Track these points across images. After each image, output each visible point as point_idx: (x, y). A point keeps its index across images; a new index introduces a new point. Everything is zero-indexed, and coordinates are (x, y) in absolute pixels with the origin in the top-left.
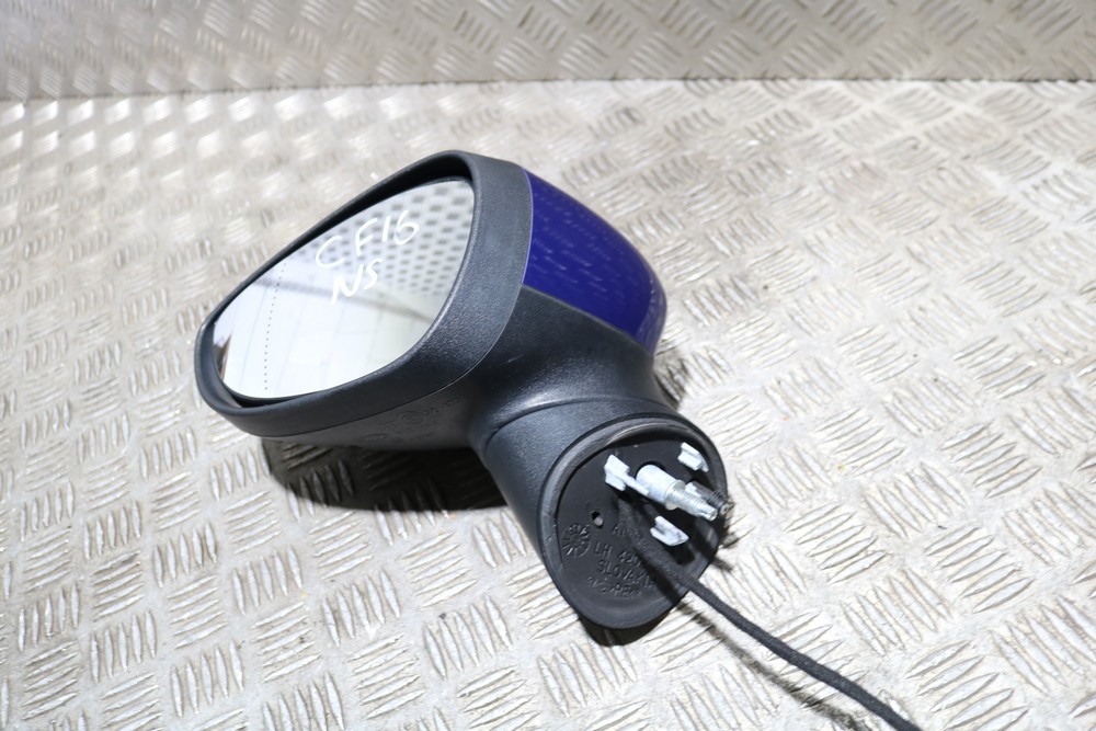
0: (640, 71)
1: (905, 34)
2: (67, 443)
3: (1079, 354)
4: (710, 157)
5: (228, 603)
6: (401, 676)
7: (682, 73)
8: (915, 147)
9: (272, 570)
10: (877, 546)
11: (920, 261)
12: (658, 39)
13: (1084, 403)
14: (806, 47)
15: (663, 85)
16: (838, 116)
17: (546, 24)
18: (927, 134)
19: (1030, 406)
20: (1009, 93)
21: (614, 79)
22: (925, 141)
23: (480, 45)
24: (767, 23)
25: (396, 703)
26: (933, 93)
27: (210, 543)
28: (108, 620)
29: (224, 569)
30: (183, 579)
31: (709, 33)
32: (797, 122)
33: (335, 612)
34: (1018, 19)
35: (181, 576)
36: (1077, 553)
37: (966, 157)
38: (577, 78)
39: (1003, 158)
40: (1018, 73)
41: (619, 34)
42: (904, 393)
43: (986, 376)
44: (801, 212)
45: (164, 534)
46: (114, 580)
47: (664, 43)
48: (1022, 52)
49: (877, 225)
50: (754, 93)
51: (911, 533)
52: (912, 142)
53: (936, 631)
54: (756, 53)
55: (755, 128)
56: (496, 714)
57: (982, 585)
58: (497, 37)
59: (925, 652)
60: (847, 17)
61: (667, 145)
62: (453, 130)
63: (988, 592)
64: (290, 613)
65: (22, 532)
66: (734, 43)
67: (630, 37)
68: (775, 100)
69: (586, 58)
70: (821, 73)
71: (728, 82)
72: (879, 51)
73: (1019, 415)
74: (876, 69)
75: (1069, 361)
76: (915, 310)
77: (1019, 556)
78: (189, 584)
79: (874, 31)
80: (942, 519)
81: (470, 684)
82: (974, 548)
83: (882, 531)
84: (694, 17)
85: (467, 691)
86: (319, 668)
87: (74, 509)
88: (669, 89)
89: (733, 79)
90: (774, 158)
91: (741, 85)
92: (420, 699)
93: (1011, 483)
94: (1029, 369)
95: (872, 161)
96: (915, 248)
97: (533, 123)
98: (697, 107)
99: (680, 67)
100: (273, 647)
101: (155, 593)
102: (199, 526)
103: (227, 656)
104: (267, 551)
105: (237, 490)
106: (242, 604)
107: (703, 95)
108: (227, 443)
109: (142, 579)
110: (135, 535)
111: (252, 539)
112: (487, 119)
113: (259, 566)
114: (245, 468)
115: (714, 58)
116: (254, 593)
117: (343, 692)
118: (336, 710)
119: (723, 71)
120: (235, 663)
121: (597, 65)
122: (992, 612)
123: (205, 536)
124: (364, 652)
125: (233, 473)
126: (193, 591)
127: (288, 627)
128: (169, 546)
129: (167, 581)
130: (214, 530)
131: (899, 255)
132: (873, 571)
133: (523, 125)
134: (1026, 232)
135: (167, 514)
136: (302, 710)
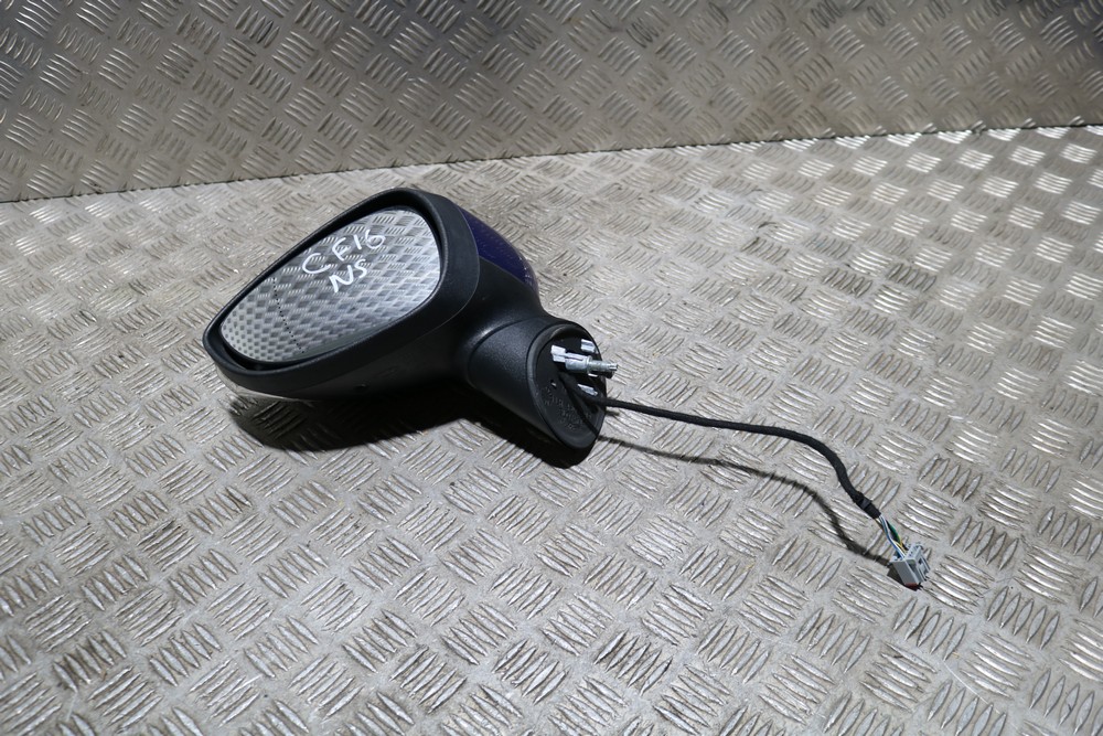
0: (414, 159)
1: (595, 122)
2: (38, 473)
3: (753, 280)
5: (280, 525)
6: (443, 522)
7: (446, 159)
8: (620, 189)
9: (304, 496)
10: (692, 384)
11: (649, 248)
12: (428, 135)
13: (764, 300)
14: (533, 134)
15: (432, 168)
16: (564, 176)
17: (342, 128)
18: (624, 181)
19: (738, 307)
20: (662, 154)
21: (393, 167)
22: (624, 186)
23: (284, 148)
24: (506, 120)
25: (449, 535)
26: (617, 158)
27: (238, 496)
28: (176, 566)
29: (263, 509)
30: (230, 524)
31: (466, 128)
32: (539, 182)
33: (373, 504)
34: (660, 110)
35: (226, 522)
36: (788, 365)
37: (652, 191)
38: (365, 167)
39: (672, 189)
40: (664, 144)
41: (399, 133)
42: (670, 313)
43: (710, 297)
44: (566, 232)
45: (190, 503)
46: (162, 543)
47: (433, 138)
48: (665, 130)
49: (616, 233)
50: (500, 167)
51: (706, 375)
52: (616, 187)
54: (499, 141)
55: (512, 188)
56: (519, 519)
57: (751, 388)
58: (301, 139)
60: (558, 113)
62: (276, 209)
63: (755, 391)
64: (336, 515)
65: (39, 540)
66: (484, 134)
67: (407, 135)
68: (518, 171)
69: (372, 151)
70: (543, 151)
71: (479, 162)
72: (579, 134)
73: (735, 312)
74: (578, 145)
75: (748, 283)
76: (658, 273)
77: (763, 373)
78: (238, 525)
79: (577, 121)
80: (718, 366)
81: (493, 511)
82: (740, 374)
83: (690, 378)
84: (456, 117)
85: (493, 514)
86: (381, 536)
87: (83, 512)
88: (438, 170)
89: (483, 160)
90: (534, 204)
91: (488, 163)
92: (464, 529)
93: (745, 342)
94: (731, 290)
95: (597, 199)
96: (644, 241)
97: (344, 200)
98: (465, 179)
99: (444, 155)
100: (337, 536)
101: (210, 538)
102: (220, 490)
103: (301, 553)
104: (292, 488)
105: (240, 461)
106: (292, 522)
107: (465, 172)
108: (210, 436)
109: (189, 534)
110: (163, 511)
111: (275, 484)
112: (303, 201)
113: (292, 498)
114: (238, 447)
115: (469, 145)
116: (299, 513)
117: (407, 543)
118: (408, 553)
119: (476, 155)
120: (312, 554)
121: (381, 157)
122: (762, 398)
123: (231, 494)
124: (408, 518)
125: (229, 452)
126: (244, 527)
127: (340, 522)
128: (202, 509)
129: (215, 528)
130: (236, 489)
131: (636, 246)
132: (695, 396)
133: (336, 202)
134: (701, 226)
135: (185, 491)
136: (382, 562)
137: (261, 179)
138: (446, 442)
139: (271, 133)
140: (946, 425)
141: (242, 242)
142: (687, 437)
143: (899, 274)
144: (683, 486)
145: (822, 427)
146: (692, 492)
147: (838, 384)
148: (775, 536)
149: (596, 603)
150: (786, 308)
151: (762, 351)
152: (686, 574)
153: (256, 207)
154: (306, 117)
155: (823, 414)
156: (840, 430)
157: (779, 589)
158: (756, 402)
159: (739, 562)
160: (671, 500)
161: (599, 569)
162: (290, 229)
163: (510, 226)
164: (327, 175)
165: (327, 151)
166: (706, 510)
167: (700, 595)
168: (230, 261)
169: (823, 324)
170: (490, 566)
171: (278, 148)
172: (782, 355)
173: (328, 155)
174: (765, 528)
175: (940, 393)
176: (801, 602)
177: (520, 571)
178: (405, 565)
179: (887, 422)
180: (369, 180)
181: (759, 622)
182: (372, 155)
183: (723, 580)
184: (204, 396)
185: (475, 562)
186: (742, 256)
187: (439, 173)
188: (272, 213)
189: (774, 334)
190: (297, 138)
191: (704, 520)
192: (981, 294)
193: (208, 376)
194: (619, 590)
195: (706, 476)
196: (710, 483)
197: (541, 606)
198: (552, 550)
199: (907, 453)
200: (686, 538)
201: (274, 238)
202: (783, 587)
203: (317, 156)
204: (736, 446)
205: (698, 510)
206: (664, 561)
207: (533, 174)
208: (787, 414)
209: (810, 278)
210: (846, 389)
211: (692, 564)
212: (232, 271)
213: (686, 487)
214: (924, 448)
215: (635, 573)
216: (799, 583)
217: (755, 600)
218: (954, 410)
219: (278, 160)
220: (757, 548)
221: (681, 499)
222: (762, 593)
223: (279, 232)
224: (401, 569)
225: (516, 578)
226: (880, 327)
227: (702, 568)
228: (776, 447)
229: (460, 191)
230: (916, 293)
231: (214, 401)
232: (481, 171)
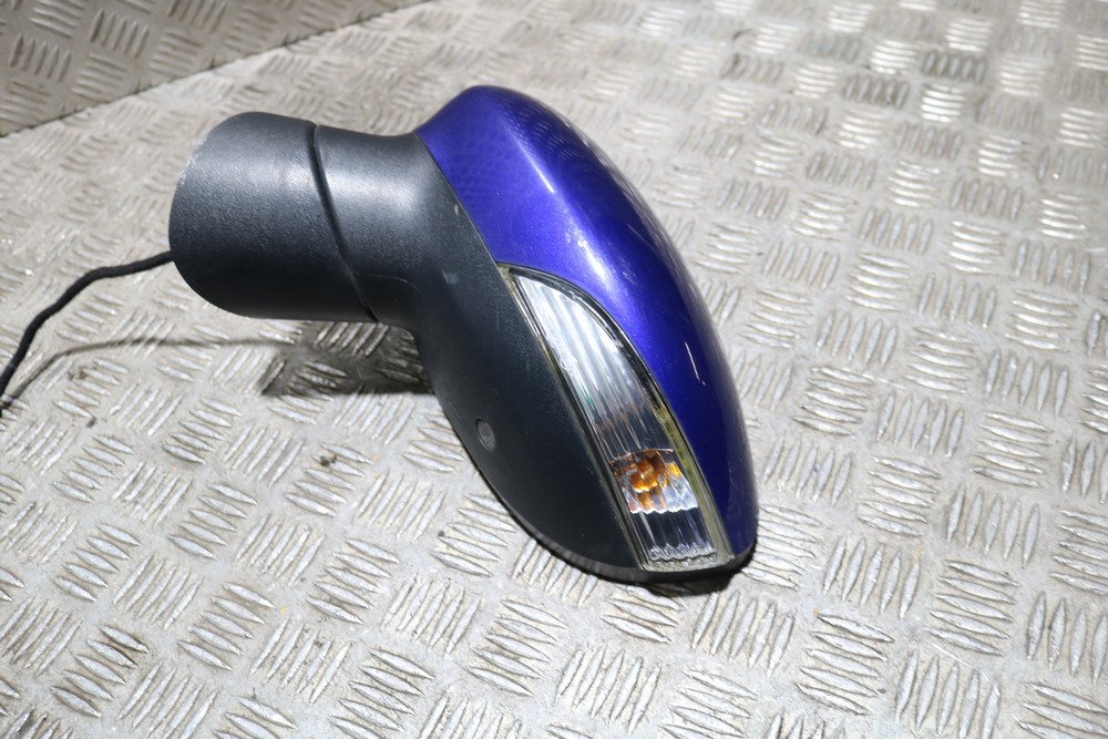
0: (239, 50)
3: (753, 114)
4: (362, 95)
5: (201, 672)
6: (446, 602)
7: (281, 39)
8: (529, 28)
9: (225, 613)
10: (730, 287)
11: (598, 100)
12: (248, 11)
13: (779, 140)
15: (267, 57)
16: (448, 27)
17: (124, 28)
18: (531, 16)
19: (749, 158)
21: (213, 67)
22: (533, 23)
23: (49, 74)
25: (464, 622)
27: (124, 639)
29: (167, 651)
30: (122, 692)
32: (417, 43)
33: (332, 600)
35: (117, 690)
36: (848, 226)
37: (573, 22)
38: (173, 78)
39: (600, 13)
41: (207, 17)
42: (662, 187)
43: (708, 151)
45: (52, 671)
47: (256, 14)
49: (546, 88)
50: (359, 35)
51: (744, 267)
52: (523, 27)
53: (811, 315)
55: (384, 60)
58: (69, 58)
59: (815, 331)
61: (313, 100)
62: (65, 167)
63: (820, 276)
64: (283, 634)
67: (219, 18)
68: (383, 34)
69: (177, 53)
71: (328, 34)
73: (748, 166)
75: (750, 120)
77: (821, 246)
78: (135, 690)
80: (756, 249)
81: (515, 564)
82: (790, 255)
83: (725, 277)
85: (519, 569)
86: (360, 651)
88: (275, 58)
89: (332, 30)
90: (420, 74)
91: (341, 33)
92: (482, 605)
93: (778, 207)
94: (730, 136)
95: (504, 49)
96: (587, 93)
97: (157, 131)
98: (316, 62)
99: (278, 34)
100: (293, 670)
101: (98, 725)
102: (94, 635)
103: (247, 714)
104: (203, 603)
105: (110, 578)
106: (218, 662)
107: (313, 52)
108: (54, 549)
109: (64, 727)
110: (11, 697)
111: (174, 605)
112: (100, 146)
113: (207, 620)
114: (101, 554)
115: (308, 14)
116: (223, 644)
117: (404, 653)
118: (411, 669)
119: (320, 25)
120: (264, 712)
121: (192, 58)
122: (833, 284)
123: (111, 639)
124: (393, 610)
125: (90, 567)
126: (147, 691)
127: (292, 644)
128: (74, 676)
129: (102, 705)
130: (116, 628)
131: (580, 102)
132: (742, 303)
133: (147, 136)
134: (655, 55)
135: (37, 653)
136: (376, 695)
137: (32, 127)
138: (410, 466)
139: (23, 59)
140: (1090, 265)
141: (28, 226)
142: (754, 369)
143: (939, 66)
144: (778, 449)
145: (930, 308)
146: (793, 455)
147: (924, 238)
148: (935, 494)
149: (719, 677)
150: (814, 145)
151: (806, 214)
152: (833, 592)
153: (36, 170)
154: (65, 25)
155: (923, 287)
156: (956, 305)
157: (972, 579)
158: (829, 293)
159: (900, 550)
160: (769, 476)
161: (706, 619)
162: (92, 190)
163: (398, 112)
164: (124, 101)
165: (113, 66)
166: (823, 479)
167: (865, 620)
168: (17, 260)
169: (870, 156)
170: (544, 658)
171: (41, 78)
172: (835, 213)
173: (116, 72)
174: (917, 485)
175: (1062, 220)
176: (1010, 592)
177: (589, 655)
178: (414, 691)
179: (1013, 280)
180: (184, 94)
181: (964, 641)
182: (179, 58)
183: (890, 586)
184: (31, 485)
185: (516, 657)
186: (726, 83)
187: (278, 62)
188: (61, 173)
189: (812, 185)
190: (63, 58)
191: (826, 494)
192: (1050, 70)
193: (28, 448)
194: (748, 645)
195: (804, 424)
196: (812, 434)
197: (641, 706)
198: (625, 606)
199: (1056, 318)
200: (812, 531)
201: (73, 210)
202: (977, 573)
203: (103, 78)
204: (828, 367)
205: (812, 481)
206: (795, 578)
207: (406, 34)
208: (875, 300)
209: (826, 96)
210: (938, 243)
211: (837, 573)
212: (23, 273)
213: (783, 449)
214: (1076, 306)
215: (761, 611)
216: (996, 562)
217: (945, 607)
218: (1088, 240)
219: (48, 95)
220: (917, 520)
221: (783, 470)
222: (951, 591)
223: (78, 200)
224: (408, 700)
225: (588, 669)
226: (943, 144)
227: (852, 575)
228: (881, 354)
229: (314, 79)
230: (970, 86)
231: (47, 488)
232: (336, 46)
